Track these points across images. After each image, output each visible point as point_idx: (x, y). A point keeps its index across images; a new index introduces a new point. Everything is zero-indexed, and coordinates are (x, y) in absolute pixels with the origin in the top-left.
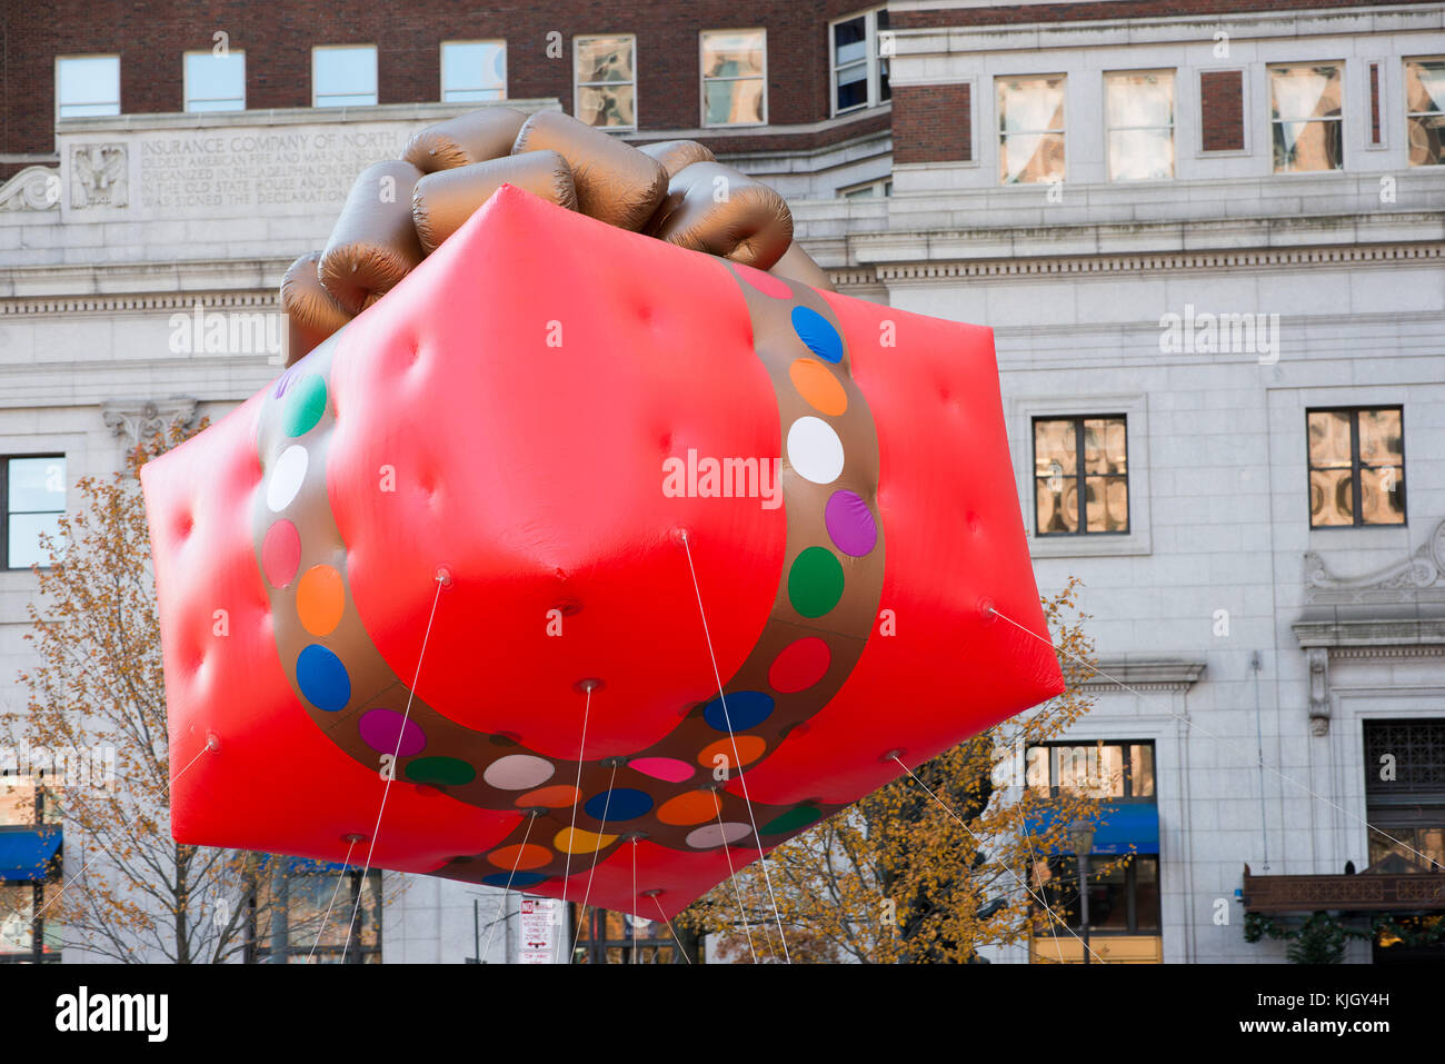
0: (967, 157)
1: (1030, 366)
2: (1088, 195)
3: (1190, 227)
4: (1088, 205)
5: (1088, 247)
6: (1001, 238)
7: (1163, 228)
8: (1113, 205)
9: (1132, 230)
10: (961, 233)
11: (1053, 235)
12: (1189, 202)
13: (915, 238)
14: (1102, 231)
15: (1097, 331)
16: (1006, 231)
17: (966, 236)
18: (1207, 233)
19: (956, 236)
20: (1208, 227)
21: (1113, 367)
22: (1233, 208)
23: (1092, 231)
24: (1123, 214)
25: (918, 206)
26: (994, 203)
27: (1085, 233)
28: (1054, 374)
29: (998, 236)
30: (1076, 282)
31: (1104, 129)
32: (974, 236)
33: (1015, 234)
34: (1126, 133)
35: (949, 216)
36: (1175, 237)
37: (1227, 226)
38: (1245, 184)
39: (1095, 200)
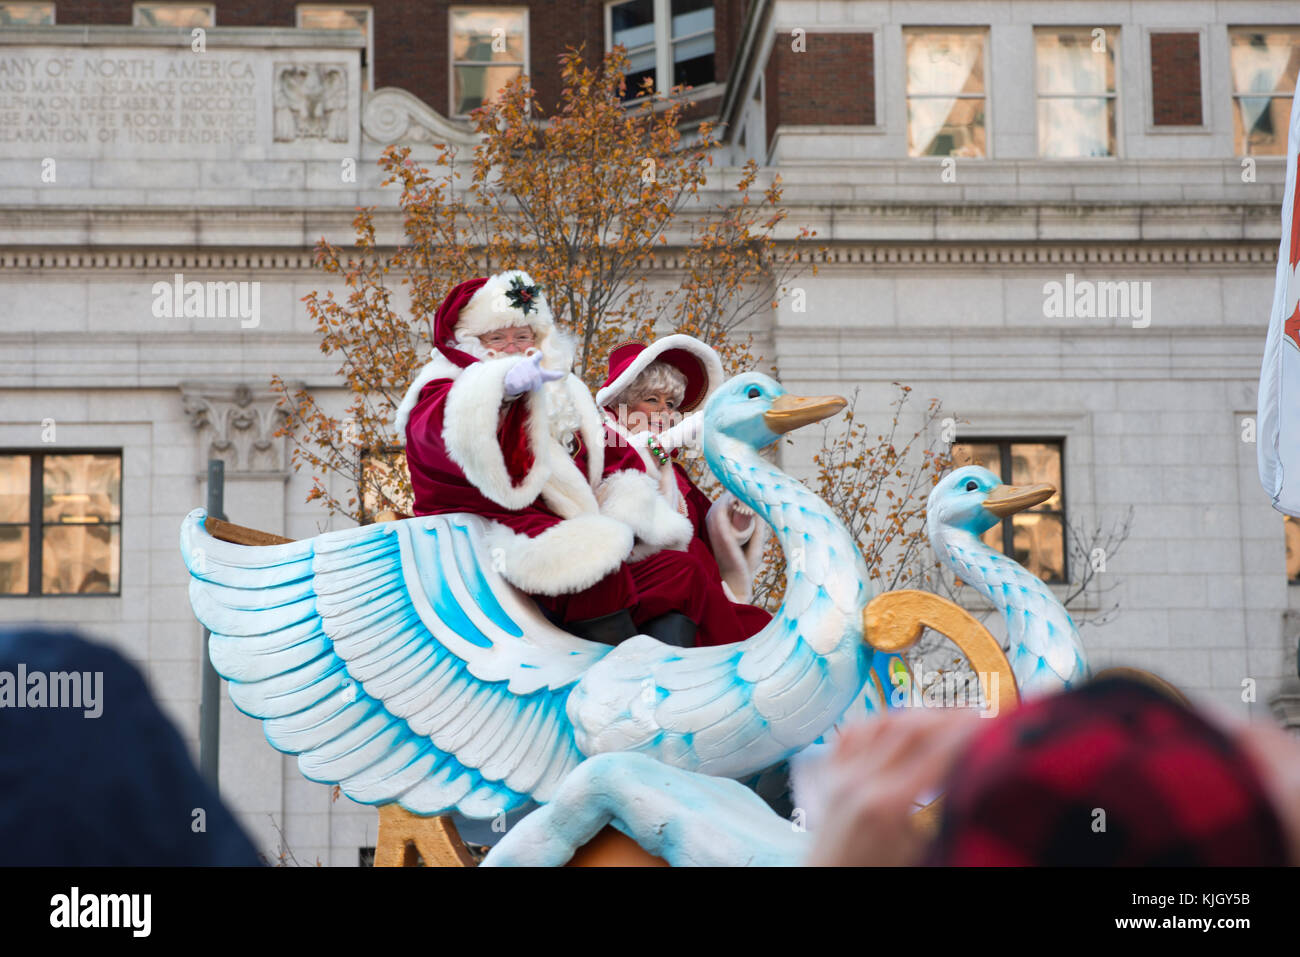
0: (870, 120)
1: (948, 375)
2: (1018, 173)
3: (1149, 212)
4: (1018, 184)
5: (1026, 232)
6: (922, 216)
7: (1117, 212)
8: (1048, 185)
9: (1080, 212)
10: (873, 208)
11: (985, 215)
12: (1139, 184)
13: (815, 212)
14: (1046, 212)
15: (1030, 336)
16: (927, 207)
17: (878, 212)
18: (1169, 220)
19: (867, 211)
20: (1171, 212)
21: (1048, 380)
22: (1191, 194)
23: (1032, 212)
24: (1062, 195)
25: (811, 177)
26: (903, 177)
27: (1024, 213)
28: (979, 386)
29: (918, 213)
30: (1004, 276)
31: (1034, 95)
32: (889, 213)
33: (939, 212)
34: (1052, 102)
35: (850, 190)
36: (1132, 223)
37: (1195, 212)
38: (1203, 166)
39: (1026, 178)
